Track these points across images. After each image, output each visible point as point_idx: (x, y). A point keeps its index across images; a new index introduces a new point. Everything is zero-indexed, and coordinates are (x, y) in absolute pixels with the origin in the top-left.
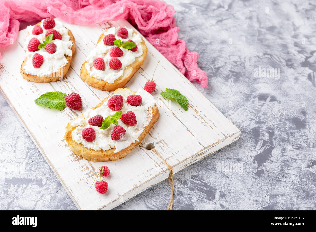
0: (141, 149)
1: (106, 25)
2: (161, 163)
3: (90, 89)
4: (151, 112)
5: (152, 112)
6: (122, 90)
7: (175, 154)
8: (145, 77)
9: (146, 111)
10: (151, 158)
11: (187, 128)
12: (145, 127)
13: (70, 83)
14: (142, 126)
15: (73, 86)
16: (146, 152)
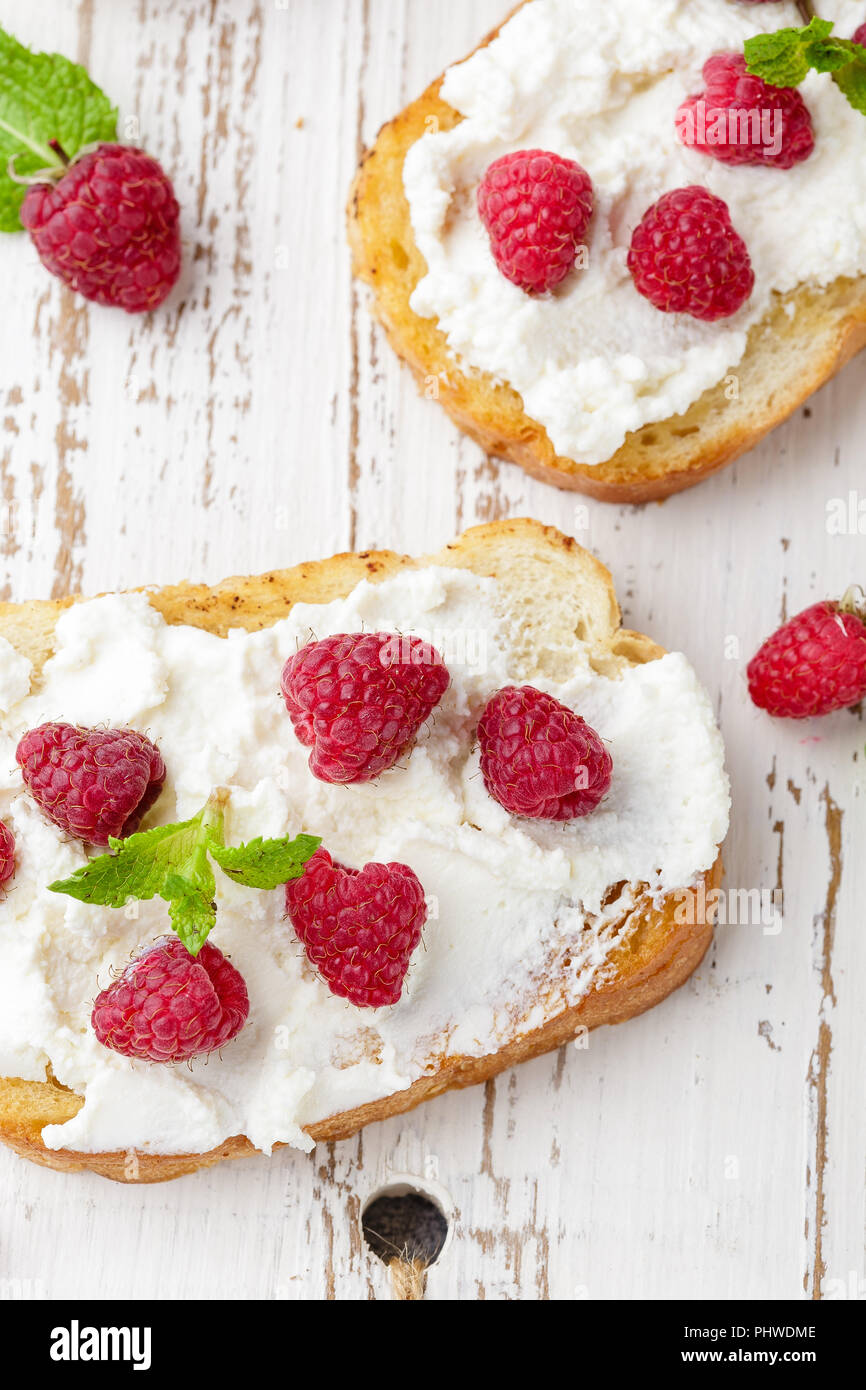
0: (319, 1206)
3: (354, 336)
4: (598, 951)
5: (612, 955)
9: (564, 910)
12: (448, 1055)
13: (245, 157)
14: (435, 1037)
15: (240, 206)
16: (336, 1259)
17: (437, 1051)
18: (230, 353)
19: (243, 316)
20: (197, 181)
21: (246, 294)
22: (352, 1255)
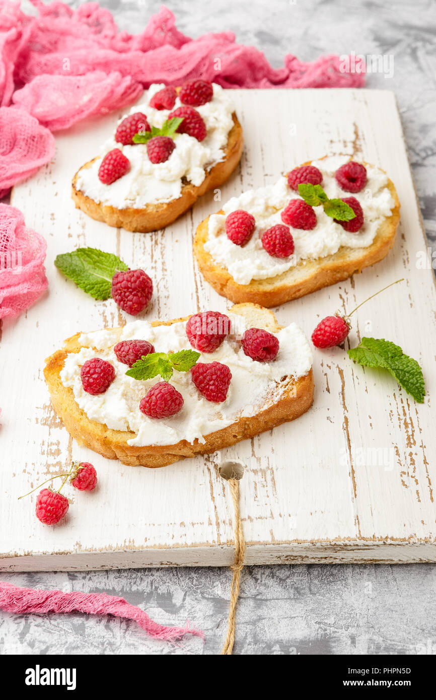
0: (206, 467)
1: (345, 146)
2: (227, 522)
3: (196, 281)
4: (281, 391)
5: (285, 392)
6: (256, 309)
7: (276, 515)
8: (344, 305)
9: (270, 383)
10: (213, 498)
11: (353, 470)
12: (241, 417)
13: (163, 249)
14: (237, 413)
15: (162, 258)
16: (212, 479)
17: (238, 416)
18: (163, 287)
19: (165, 279)
20: (151, 254)
21: (166, 275)
22: (217, 478)
